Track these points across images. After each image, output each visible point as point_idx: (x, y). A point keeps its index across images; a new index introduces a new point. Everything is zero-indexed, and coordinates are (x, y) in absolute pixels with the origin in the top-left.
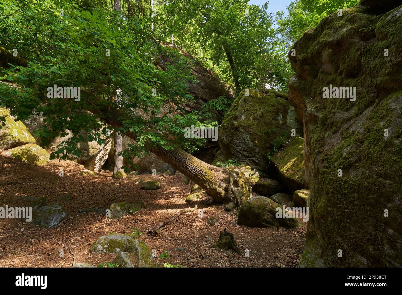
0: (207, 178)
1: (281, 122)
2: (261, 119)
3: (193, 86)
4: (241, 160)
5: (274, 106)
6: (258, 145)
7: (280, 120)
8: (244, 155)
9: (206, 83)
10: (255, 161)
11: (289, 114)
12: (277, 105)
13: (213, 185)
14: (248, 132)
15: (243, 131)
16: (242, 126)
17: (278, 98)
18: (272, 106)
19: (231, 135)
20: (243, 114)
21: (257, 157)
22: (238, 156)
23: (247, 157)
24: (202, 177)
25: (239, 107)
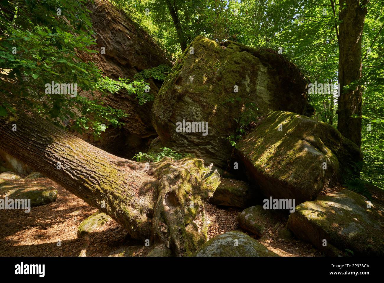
0: (107, 187)
1: (248, 89)
2: (219, 83)
3: (124, 49)
4: (187, 150)
5: (239, 64)
6: (215, 124)
7: (247, 86)
8: (192, 142)
9: (142, 46)
10: (209, 151)
11: (259, 78)
12: (242, 62)
13: (121, 204)
14: (199, 102)
15: (190, 101)
16: (188, 92)
17: (244, 52)
18: (235, 62)
19: (171, 109)
20: (190, 73)
21: (212, 145)
22: (183, 144)
23: (197, 145)
24: (94, 187)
25: (184, 63)
